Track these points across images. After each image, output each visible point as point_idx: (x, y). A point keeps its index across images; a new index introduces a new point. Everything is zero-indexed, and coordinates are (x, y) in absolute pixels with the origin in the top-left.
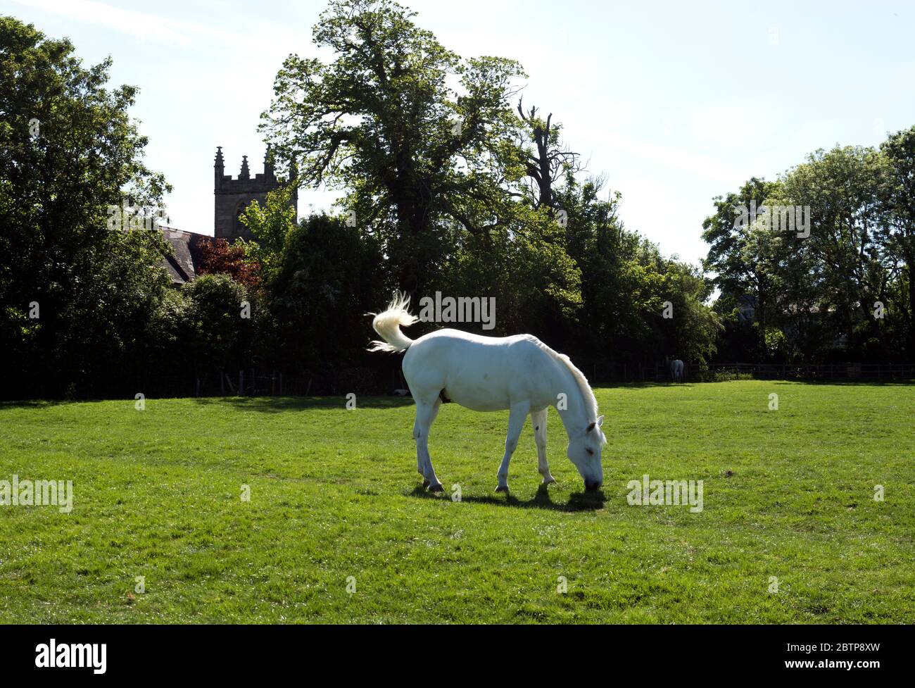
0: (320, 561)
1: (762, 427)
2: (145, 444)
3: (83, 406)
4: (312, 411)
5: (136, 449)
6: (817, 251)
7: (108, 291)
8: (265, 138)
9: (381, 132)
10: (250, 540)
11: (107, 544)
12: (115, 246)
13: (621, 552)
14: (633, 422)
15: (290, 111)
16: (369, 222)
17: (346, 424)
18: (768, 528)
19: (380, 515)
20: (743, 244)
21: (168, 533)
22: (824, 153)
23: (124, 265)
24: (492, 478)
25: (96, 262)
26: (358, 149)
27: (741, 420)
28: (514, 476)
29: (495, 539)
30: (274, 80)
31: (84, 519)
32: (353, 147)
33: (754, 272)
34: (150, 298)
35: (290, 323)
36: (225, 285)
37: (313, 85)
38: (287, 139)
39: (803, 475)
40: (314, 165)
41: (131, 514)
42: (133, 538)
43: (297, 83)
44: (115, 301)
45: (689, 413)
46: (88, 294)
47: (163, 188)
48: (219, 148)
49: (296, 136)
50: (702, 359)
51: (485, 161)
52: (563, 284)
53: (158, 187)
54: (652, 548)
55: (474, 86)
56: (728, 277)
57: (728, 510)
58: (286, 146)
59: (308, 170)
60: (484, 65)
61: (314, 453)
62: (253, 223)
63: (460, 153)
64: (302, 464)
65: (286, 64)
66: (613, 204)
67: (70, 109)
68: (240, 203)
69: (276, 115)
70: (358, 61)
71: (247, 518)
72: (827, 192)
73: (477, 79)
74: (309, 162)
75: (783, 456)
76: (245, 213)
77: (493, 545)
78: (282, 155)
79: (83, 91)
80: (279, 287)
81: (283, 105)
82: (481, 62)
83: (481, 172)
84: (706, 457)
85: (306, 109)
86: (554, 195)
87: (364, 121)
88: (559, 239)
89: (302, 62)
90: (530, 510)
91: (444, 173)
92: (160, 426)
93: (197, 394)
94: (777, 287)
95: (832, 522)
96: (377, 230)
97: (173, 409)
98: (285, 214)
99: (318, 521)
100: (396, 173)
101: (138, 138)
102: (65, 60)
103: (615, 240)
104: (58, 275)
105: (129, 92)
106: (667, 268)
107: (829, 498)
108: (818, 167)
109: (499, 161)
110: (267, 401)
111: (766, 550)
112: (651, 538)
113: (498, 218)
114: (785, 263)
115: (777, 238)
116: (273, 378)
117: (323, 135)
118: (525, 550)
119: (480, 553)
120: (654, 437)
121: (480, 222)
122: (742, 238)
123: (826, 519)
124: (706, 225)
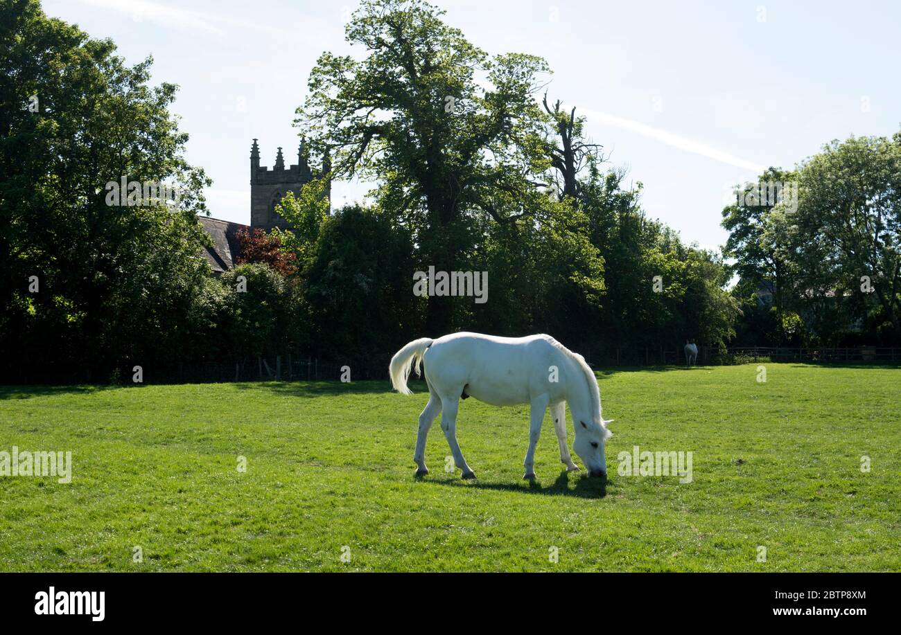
0: (367, 547)
1: (777, 412)
2: (195, 432)
3: (128, 392)
4: (347, 396)
5: (187, 437)
6: (832, 238)
7: (151, 280)
8: (301, 132)
9: (412, 127)
10: (303, 527)
11: (173, 530)
12: (157, 237)
13: (637, 538)
14: (654, 407)
15: (324, 107)
16: (400, 213)
17: (379, 409)
18: (773, 515)
19: (418, 503)
20: (761, 232)
21: (227, 520)
22: (840, 143)
23: (166, 255)
24: (519, 465)
25: (139, 252)
26: (389, 142)
27: (756, 405)
28: (540, 464)
29: (524, 526)
30: (309, 77)
31: (149, 507)
32: (385, 141)
33: (771, 258)
34: (191, 287)
35: (325, 310)
36: (262, 274)
37: (346, 81)
38: (322, 133)
39: (809, 462)
40: (347, 158)
41: (192, 503)
42: (196, 525)
43: (330, 80)
44: (156, 290)
45: (707, 397)
46: (132, 283)
47: (203, 181)
48: (255, 140)
49: (330, 130)
50: (722, 343)
51: (512, 154)
52: (587, 272)
53: (198, 181)
54: (665, 535)
55: (501, 82)
56: (746, 263)
57: (736, 497)
58: (320, 140)
59: (342, 162)
60: (510, 62)
61: (354, 441)
62: (288, 213)
63: (488, 146)
64: (343, 452)
65: (320, 61)
66: (635, 194)
67: (114, 107)
68: (275, 193)
69: (311, 111)
70: (389, 58)
71: (298, 506)
72: (842, 182)
73: (503, 75)
74: (342, 155)
75: (793, 442)
76: (281, 204)
77: (522, 532)
78: (317, 149)
79: (126, 90)
80: (315, 275)
81: (317, 101)
82: (508, 58)
83: (507, 164)
84: (720, 443)
85: (340, 105)
86: (578, 185)
87: (395, 116)
88: (583, 229)
89: (335, 60)
90: (555, 497)
91: (472, 165)
92: (203, 411)
93: (236, 379)
94: (794, 273)
95: (832, 508)
96: (408, 220)
97: (215, 394)
98: (319, 204)
99: (363, 509)
100: (427, 166)
101: (179, 134)
102: (108, 59)
103: (637, 228)
104: (103, 265)
105: (170, 89)
106: (687, 255)
107: (831, 485)
108: (833, 157)
109: (525, 155)
110: (303, 386)
111: (767, 537)
112: (665, 525)
113: (524, 209)
114: (803, 250)
115: (794, 226)
116: (309, 364)
117: (356, 129)
118: (551, 537)
119: (510, 539)
120: (674, 422)
121: (507, 213)
122: (760, 226)
123: (826, 505)
124: (725, 212)
